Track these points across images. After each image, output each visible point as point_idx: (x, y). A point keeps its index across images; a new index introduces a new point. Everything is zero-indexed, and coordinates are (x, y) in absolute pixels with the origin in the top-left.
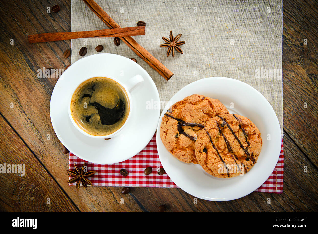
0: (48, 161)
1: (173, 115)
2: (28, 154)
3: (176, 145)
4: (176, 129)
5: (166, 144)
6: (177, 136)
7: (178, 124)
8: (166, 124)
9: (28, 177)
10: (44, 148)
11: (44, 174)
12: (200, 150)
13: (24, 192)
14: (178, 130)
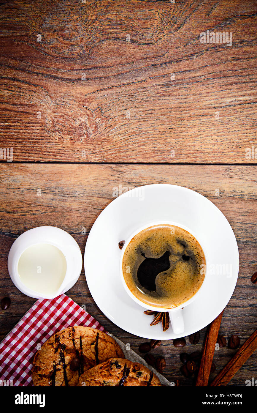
0: (104, 172)
2: (129, 158)
9: (104, 137)
10: (122, 180)
11: (93, 157)
13: (92, 120)
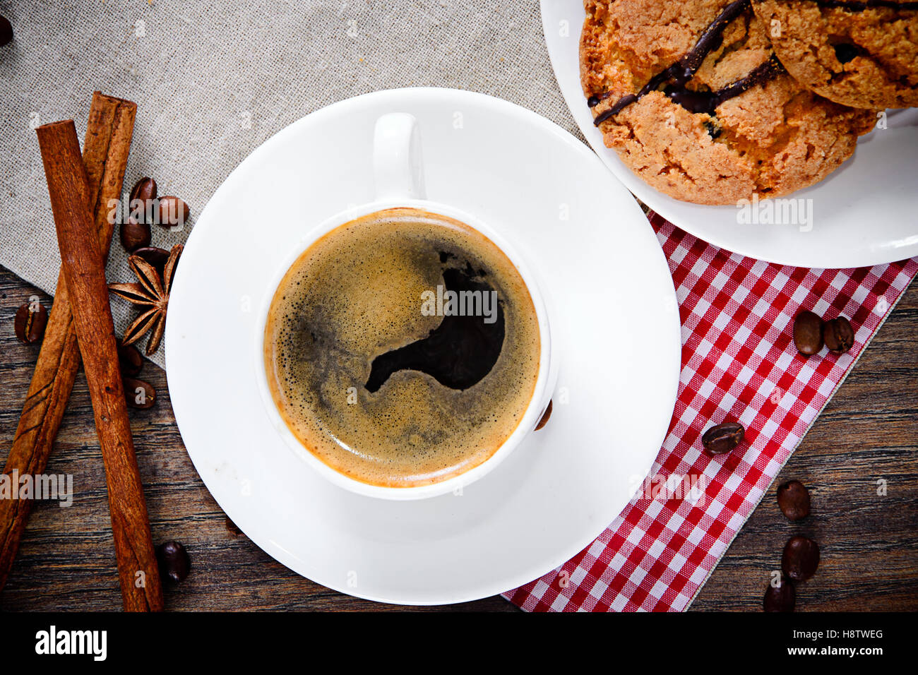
1: (618, 94)
3: (746, 155)
4: (683, 118)
5: (720, 194)
6: (716, 130)
7: (667, 95)
8: (638, 141)
12: (832, 72)
14: (694, 112)
